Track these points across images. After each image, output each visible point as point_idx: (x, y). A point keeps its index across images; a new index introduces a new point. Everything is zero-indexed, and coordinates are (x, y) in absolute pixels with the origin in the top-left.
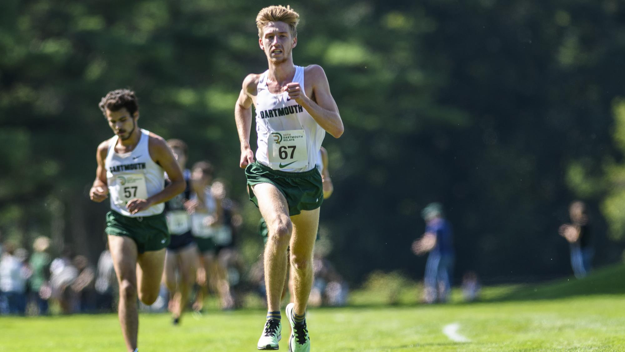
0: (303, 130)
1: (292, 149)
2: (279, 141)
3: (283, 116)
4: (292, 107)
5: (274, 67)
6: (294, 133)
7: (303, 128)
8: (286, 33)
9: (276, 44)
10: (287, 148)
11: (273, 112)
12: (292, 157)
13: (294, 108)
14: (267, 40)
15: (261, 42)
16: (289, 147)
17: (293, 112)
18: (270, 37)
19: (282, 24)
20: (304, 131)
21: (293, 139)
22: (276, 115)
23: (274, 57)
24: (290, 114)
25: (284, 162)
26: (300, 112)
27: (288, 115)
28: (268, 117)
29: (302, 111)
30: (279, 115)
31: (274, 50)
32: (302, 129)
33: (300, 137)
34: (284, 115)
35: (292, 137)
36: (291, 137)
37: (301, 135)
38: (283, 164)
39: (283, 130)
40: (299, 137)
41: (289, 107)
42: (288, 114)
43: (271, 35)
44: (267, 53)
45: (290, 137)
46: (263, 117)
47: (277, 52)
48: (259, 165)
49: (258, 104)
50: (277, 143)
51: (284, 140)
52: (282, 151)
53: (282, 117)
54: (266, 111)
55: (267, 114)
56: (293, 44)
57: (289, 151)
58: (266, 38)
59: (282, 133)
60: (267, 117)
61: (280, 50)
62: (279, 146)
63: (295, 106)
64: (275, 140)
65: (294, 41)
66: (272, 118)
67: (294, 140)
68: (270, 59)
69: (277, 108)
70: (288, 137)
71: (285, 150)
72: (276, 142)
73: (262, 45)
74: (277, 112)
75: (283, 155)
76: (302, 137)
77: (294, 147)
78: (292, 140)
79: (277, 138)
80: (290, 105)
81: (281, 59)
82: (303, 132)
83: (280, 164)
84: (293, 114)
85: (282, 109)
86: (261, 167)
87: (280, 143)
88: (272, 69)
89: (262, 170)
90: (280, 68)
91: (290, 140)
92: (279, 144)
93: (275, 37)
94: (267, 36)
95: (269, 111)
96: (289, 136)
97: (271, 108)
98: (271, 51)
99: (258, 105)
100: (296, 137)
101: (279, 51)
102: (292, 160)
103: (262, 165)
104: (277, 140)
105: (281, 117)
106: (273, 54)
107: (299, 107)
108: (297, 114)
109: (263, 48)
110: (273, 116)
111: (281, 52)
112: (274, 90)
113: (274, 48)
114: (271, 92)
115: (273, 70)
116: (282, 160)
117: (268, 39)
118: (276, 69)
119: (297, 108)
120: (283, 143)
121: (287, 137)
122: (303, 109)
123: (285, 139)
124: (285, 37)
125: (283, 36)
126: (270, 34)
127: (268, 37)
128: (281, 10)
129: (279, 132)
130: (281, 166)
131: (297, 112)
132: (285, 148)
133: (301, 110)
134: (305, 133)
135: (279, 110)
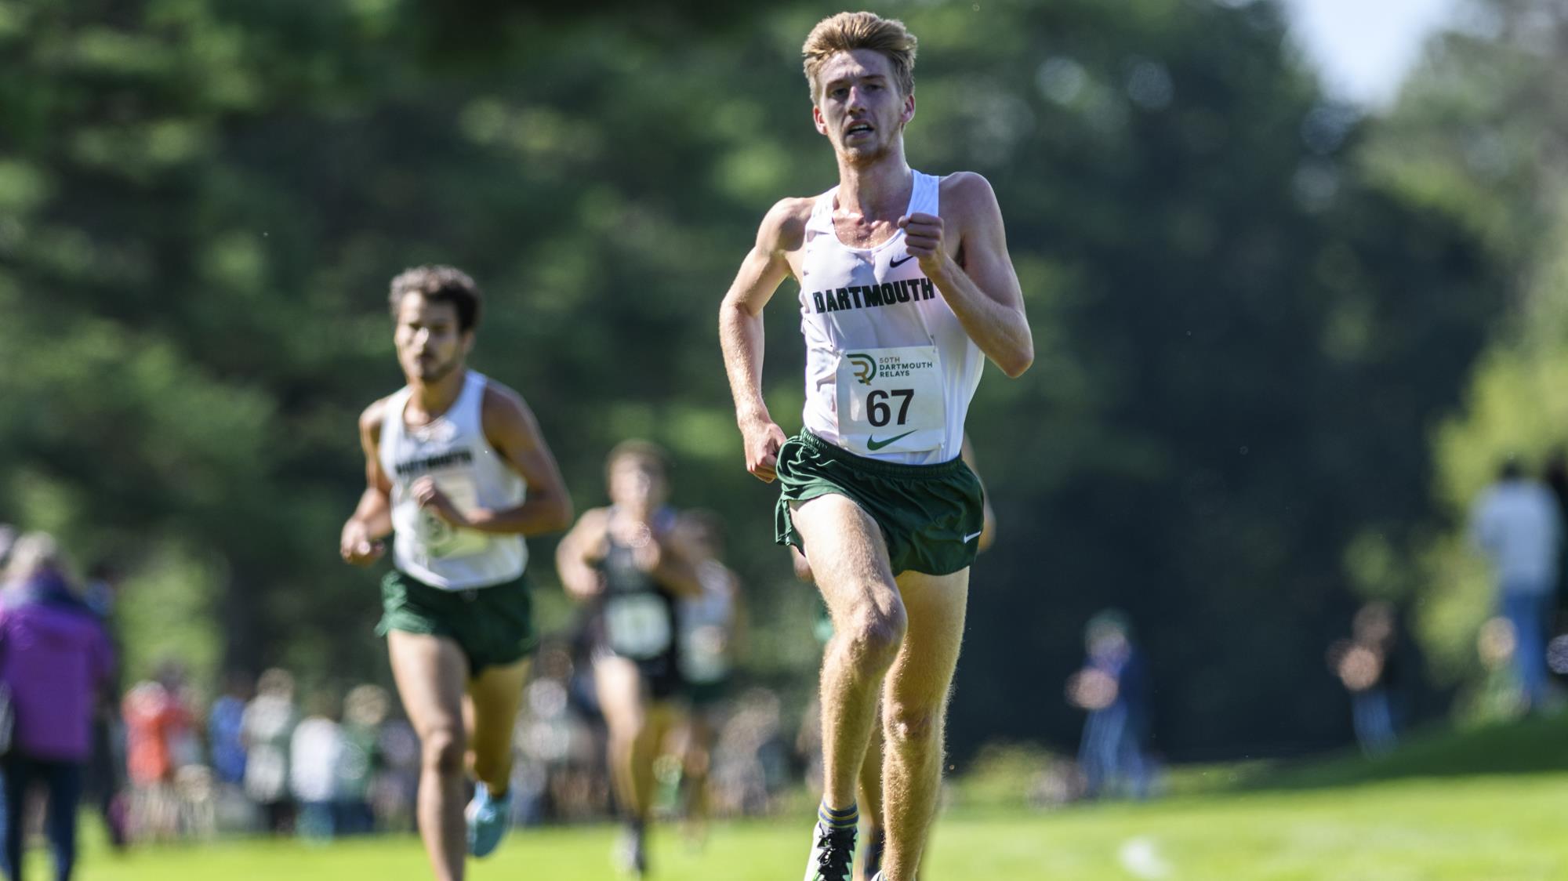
0: (933, 347)
1: (903, 398)
2: (868, 376)
3: (879, 307)
4: (903, 283)
5: (854, 174)
6: (908, 354)
7: (933, 342)
8: (880, 77)
9: (855, 105)
10: (889, 394)
11: (851, 296)
12: (901, 420)
13: (910, 289)
14: (833, 102)
15: (819, 115)
16: (895, 393)
17: (906, 298)
18: (839, 90)
19: (871, 55)
20: (937, 350)
21: (905, 370)
22: (858, 305)
23: (853, 146)
24: (897, 302)
25: (880, 435)
26: (925, 297)
27: (890, 306)
28: (836, 309)
29: (932, 296)
30: (868, 305)
31: (852, 124)
32: (931, 344)
33: (926, 365)
34: (881, 304)
35: (903, 365)
36: (901, 367)
37: (926, 361)
38: (876, 439)
39: (880, 346)
40: (922, 365)
41: (896, 284)
42: (891, 301)
43: (840, 87)
44: (835, 138)
45: (899, 365)
46: (821, 310)
47: (860, 129)
48: (812, 440)
49: (805, 274)
50: (861, 382)
51: (882, 374)
52: (875, 403)
53: (876, 311)
54: (829, 293)
55: (834, 302)
56: (906, 113)
57: (895, 404)
58: (829, 96)
59: (877, 354)
60: (832, 308)
61: (866, 123)
62: (868, 389)
63: (914, 283)
64: (857, 374)
65: (906, 104)
66: (846, 311)
67: (907, 374)
68: (844, 152)
69: (860, 284)
70: (893, 367)
71: (884, 401)
72: (861, 378)
73: (822, 122)
74: (861, 295)
75: (879, 415)
76: (930, 365)
77: (909, 394)
78: (902, 373)
79: (861, 369)
80: (899, 280)
81: (872, 148)
82: (934, 351)
83: (870, 439)
84: (906, 304)
85: (876, 287)
86: (816, 446)
87: (871, 382)
88: (850, 181)
89: (818, 455)
90: (869, 175)
91: (897, 374)
92: (869, 384)
93: (853, 89)
94: (832, 91)
95: (839, 291)
96: (894, 362)
97: (843, 282)
98: (843, 129)
99: (807, 276)
100: (913, 366)
101: (866, 126)
102: (903, 429)
103: (821, 440)
104: (863, 374)
105: (872, 309)
106: (849, 138)
107: (922, 286)
108: (917, 303)
109: (825, 129)
110: (849, 307)
111: (870, 129)
112: (851, 234)
113: (849, 119)
114: (843, 239)
115: (853, 183)
116: (872, 426)
117: (836, 99)
118: (860, 180)
119: (919, 287)
120: (878, 383)
121: (890, 366)
122: (936, 289)
123: (884, 371)
124: (880, 90)
125: (875, 87)
126: (838, 82)
127: (834, 93)
128: (865, 20)
129: (871, 352)
130: (872, 445)
131: (917, 298)
132: (884, 395)
133: (928, 292)
134: (937, 356)
135: (866, 289)
